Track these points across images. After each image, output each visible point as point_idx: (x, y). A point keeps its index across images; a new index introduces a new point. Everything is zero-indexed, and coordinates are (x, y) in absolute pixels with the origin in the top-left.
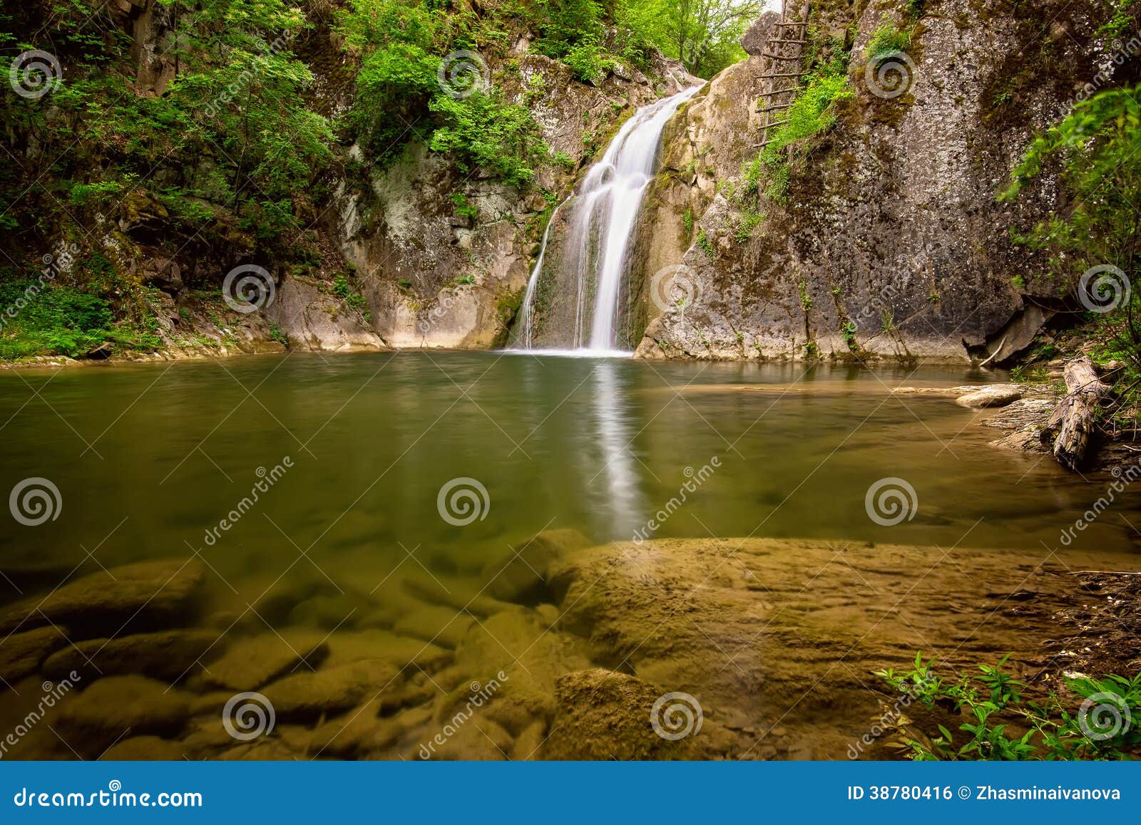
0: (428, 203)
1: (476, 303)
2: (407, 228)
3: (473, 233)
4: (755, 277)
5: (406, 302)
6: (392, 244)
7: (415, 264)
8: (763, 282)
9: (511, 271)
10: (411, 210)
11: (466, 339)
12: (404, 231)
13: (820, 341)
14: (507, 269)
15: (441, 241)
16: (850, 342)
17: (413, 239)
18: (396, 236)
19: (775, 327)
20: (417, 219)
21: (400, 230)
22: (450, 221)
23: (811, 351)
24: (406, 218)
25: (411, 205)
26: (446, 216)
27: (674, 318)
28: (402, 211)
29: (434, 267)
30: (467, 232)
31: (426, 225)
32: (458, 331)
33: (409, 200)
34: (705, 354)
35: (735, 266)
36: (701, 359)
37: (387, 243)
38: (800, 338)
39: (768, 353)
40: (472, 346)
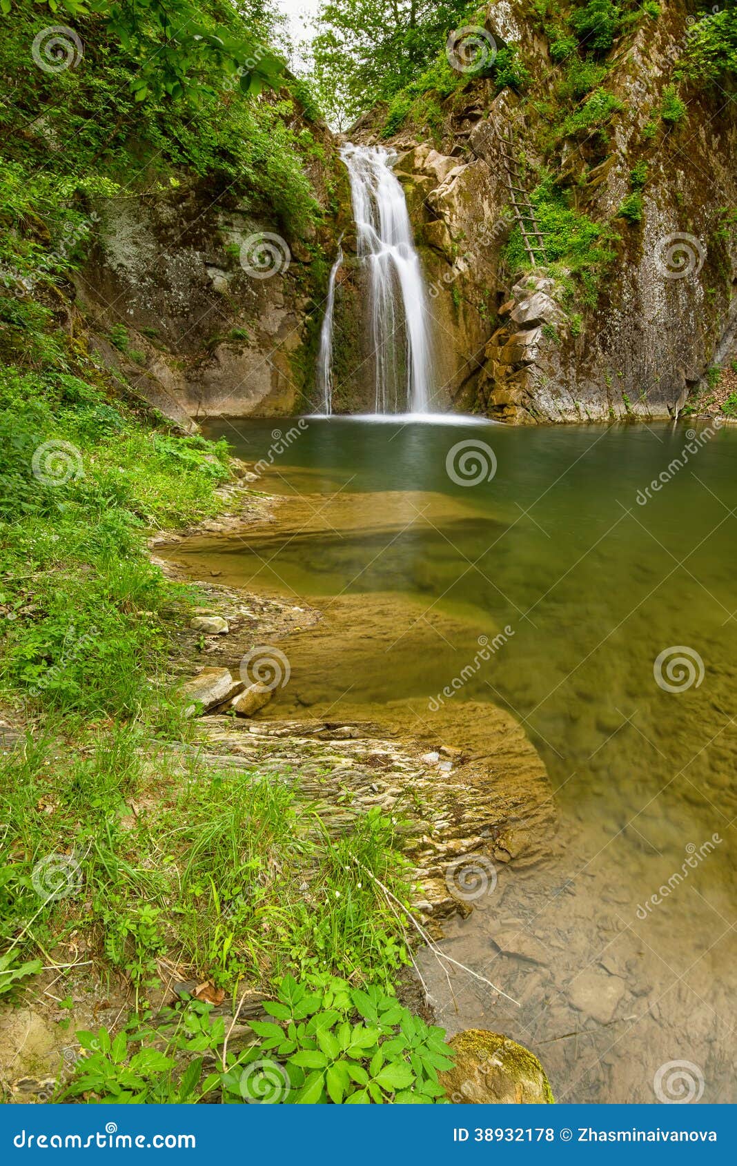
0: (167, 227)
1: (267, 363)
2: (139, 256)
3: (229, 276)
4: (581, 362)
5: (163, 359)
6: (115, 276)
7: (159, 307)
8: (586, 365)
9: (283, 326)
10: (141, 233)
11: (261, 404)
12: (134, 260)
13: (615, 407)
14: (278, 323)
15: (193, 281)
16: (627, 407)
17: (151, 274)
18: (121, 265)
19: (595, 398)
20: (152, 246)
21: (128, 258)
22: (203, 257)
23: (611, 414)
24: (135, 243)
25: (139, 227)
26: (196, 249)
27: (540, 391)
28: (127, 231)
29: (187, 313)
30: (222, 273)
31: (168, 258)
32: (248, 396)
33: (138, 219)
34: (559, 419)
35: (572, 353)
36: (558, 423)
37: (106, 273)
38: (606, 406)
39: (594, 417)
40: (269, 413)
